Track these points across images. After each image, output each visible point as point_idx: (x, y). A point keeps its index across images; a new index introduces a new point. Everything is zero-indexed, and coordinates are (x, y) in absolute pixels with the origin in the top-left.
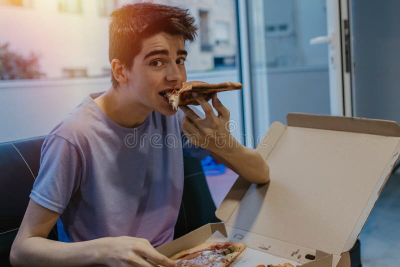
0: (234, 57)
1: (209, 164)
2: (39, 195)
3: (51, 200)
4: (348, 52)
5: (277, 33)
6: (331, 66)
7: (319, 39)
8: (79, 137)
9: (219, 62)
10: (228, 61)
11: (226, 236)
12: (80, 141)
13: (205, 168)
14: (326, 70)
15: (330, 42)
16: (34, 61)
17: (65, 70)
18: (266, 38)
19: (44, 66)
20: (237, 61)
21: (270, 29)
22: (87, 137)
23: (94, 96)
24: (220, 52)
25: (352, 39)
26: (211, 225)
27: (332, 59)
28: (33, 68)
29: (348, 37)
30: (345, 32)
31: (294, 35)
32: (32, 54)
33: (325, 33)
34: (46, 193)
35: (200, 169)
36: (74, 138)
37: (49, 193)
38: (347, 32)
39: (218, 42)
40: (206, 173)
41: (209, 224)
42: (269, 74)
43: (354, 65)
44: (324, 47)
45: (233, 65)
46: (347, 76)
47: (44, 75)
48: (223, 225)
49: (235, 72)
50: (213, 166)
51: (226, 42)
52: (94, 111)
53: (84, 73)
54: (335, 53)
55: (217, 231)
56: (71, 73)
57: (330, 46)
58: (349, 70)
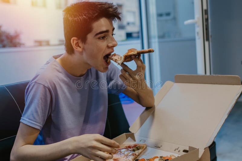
0: (138, 33)
1: (124, 97)
2: (27, 120)
3: (36, 122)
4: (207, 29)
5: (164, 18)
6: (197, 37)
7: (190, 21)
8: (50, 83)
9: (129, 36)
10: (135, 35)
11: (135, 140)
12: (51, 86)
13: (121, 99)
14: (194, 40)
15: (196, 23)
16: (17, 36)
17: (36, 41)
18: (158, 20)
19: (23, 39)
20: (140, 35)
21: (160, 15)
22: (55, 83)
23: (56, 57)
24: (130, 29)
25: (210, 21)
26: (126, 134)
27: (198, 33)
28: (17, 41)
29: (207, 20)
30: (205, 17)
31: (175, 19)
32: (16, 32)
33: (193, 18)
34: (32, 118)
35: (119, 100)
36: (47, 83)
37: (34, 118)
38: (206, 17)
39: (128, 24)
40: (122, 102)
41: (125, 134)
42: (159, 42)
43: (211, 36)
44: (193, 26)
45: (138, 37)
46: (207, 43)
47: (23, 44)
48: (133, 134)
49: (139, 41)
50: (126, 98)
51: (134, 24)
52: (57, 66)
53: (48, 43)
54: (199, 29)
55: (129, 137)
56: (40, 43)
57: (196, 25)
58: (208, 39)
